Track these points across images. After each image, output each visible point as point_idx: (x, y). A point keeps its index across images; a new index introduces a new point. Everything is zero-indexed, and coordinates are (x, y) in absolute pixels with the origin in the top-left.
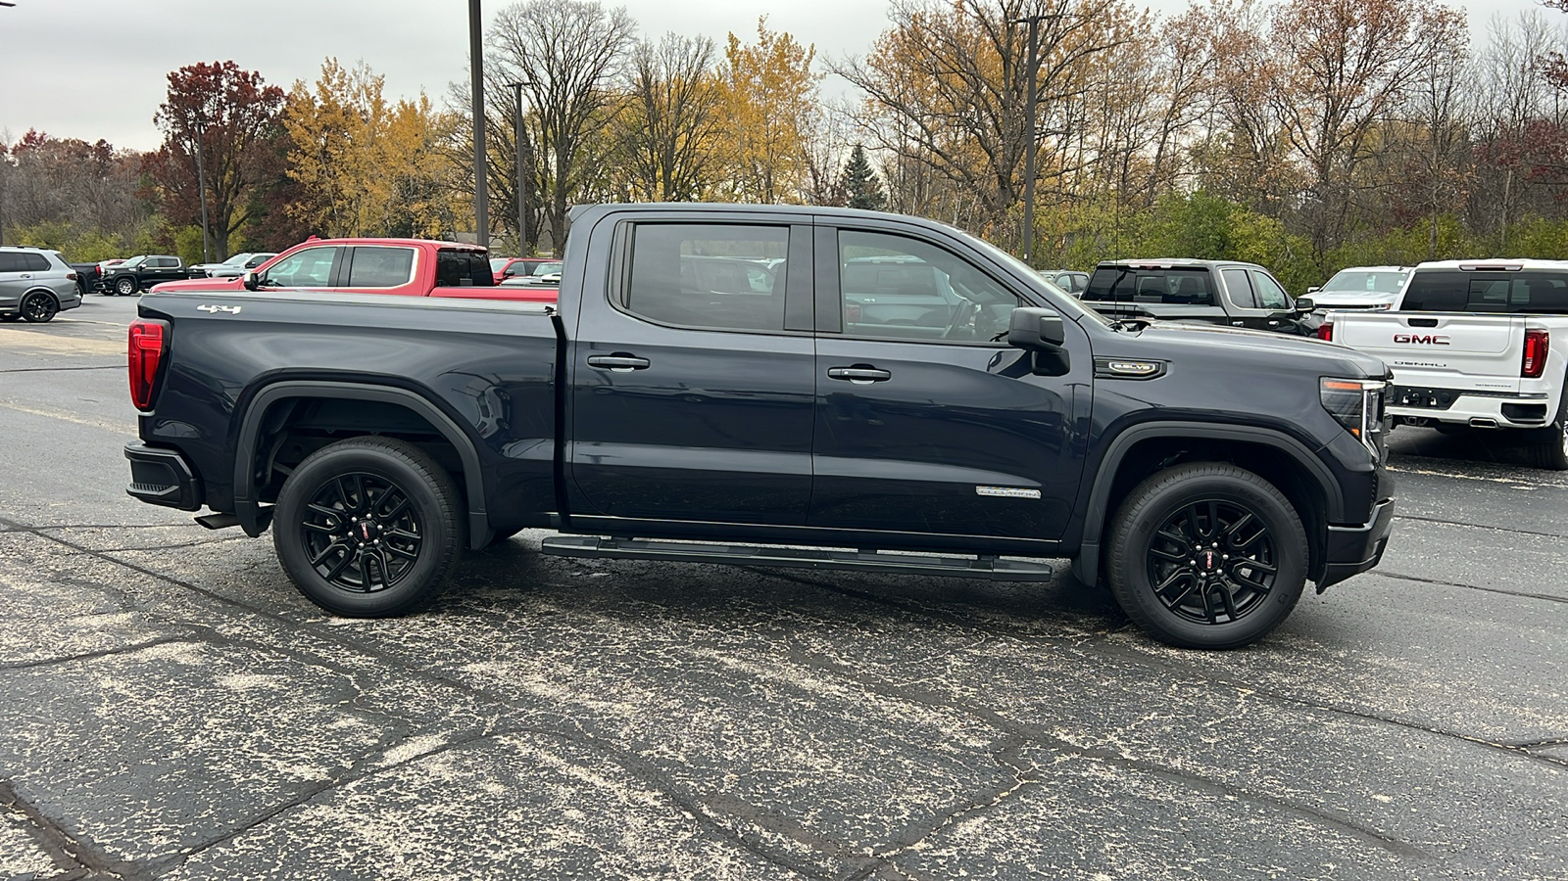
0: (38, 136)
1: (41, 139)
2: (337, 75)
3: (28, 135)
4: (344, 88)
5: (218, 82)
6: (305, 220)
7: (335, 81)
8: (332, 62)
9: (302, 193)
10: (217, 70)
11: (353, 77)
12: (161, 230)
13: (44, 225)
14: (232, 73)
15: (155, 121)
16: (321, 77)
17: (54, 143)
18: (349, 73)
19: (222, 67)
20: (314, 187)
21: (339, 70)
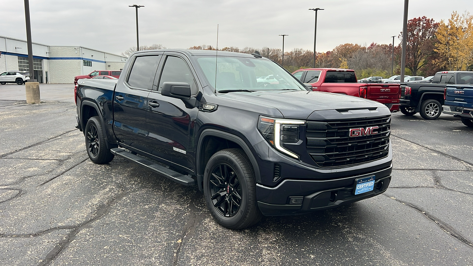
0: (374, 44)
1: (375, 45)
2: (456, 16)
3: (372, 44)
4: (458, 21)
5: (419, 23)
6: (439, 65)
7: (455, 19)
8: (455, 12)
9: (439, 56)
10: (419, 20)
11: (462, 17)
12: (398, 69)
13: (368, 69)
14: (424, 20)
15: (399, 37)
16: (450, 18)
17: (378, 46)
18: (460, 15)
19: (421, 18)
20: (443, 54)
21: (457, 15)
